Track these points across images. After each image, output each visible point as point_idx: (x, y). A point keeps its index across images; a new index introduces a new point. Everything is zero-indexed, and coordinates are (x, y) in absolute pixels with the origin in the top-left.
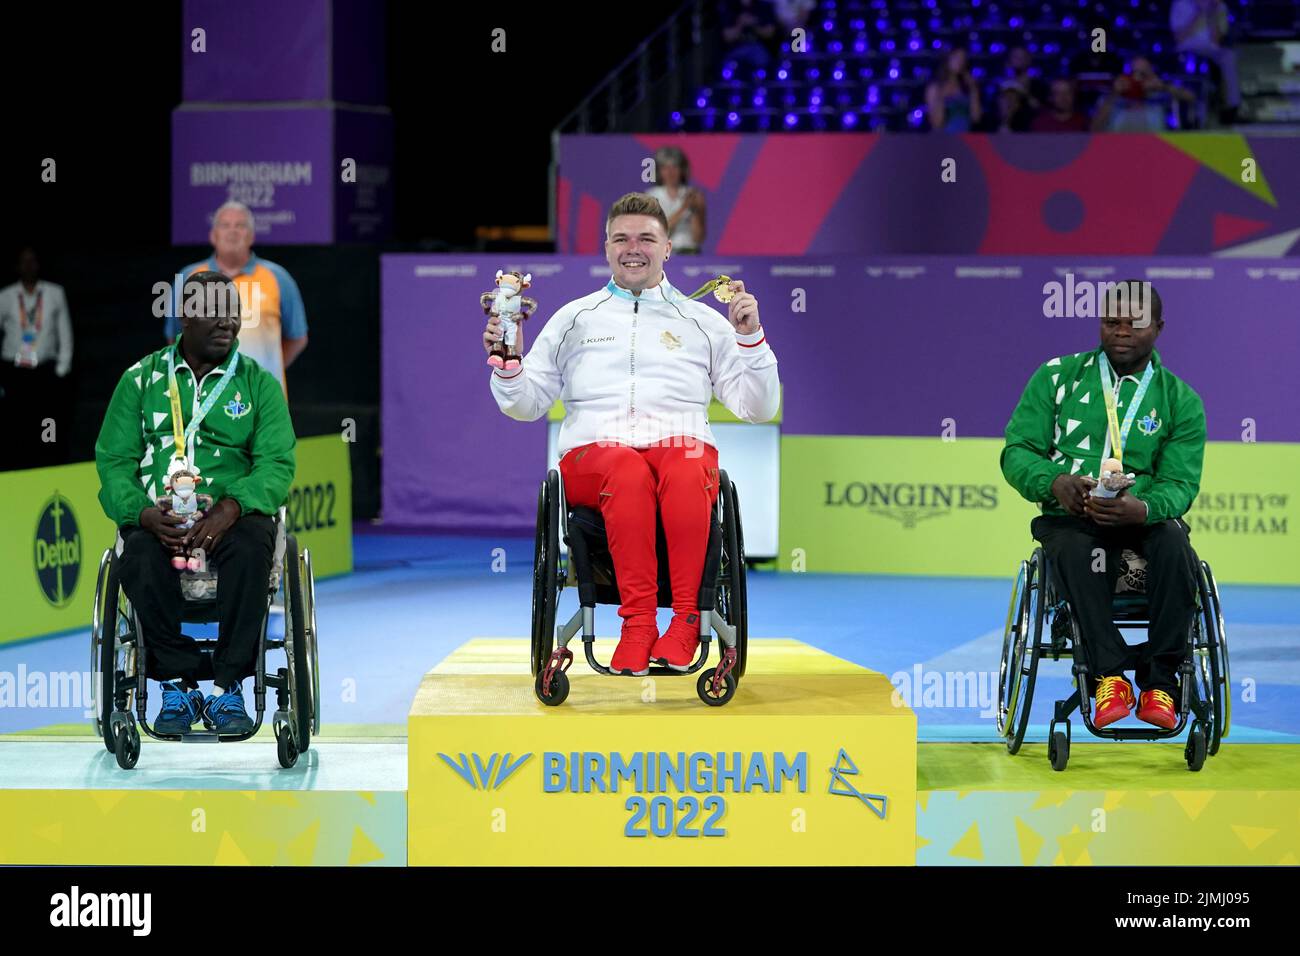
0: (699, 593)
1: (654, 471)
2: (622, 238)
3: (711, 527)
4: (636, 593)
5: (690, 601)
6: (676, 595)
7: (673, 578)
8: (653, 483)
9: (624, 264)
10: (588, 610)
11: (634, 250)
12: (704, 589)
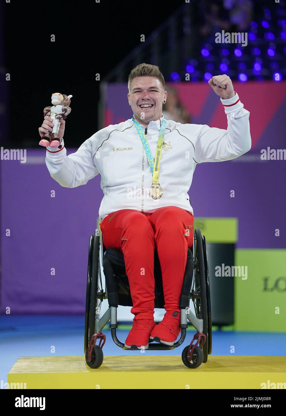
0: (180, 299)
1: (153, 226)
2: (139, 91)
3: (187, 260)
4: (142, 299)
5: (175, 303)
6: (167, 300)
7: (164, 290)
8: (152, 232)
9: (140, 106)
10: (113, 309)
11: (147, 97)
12: (183, 296)
